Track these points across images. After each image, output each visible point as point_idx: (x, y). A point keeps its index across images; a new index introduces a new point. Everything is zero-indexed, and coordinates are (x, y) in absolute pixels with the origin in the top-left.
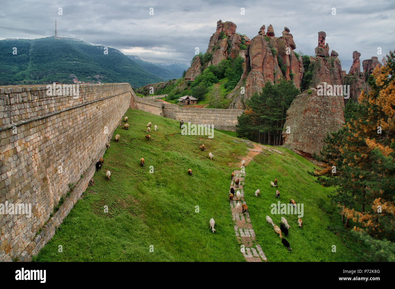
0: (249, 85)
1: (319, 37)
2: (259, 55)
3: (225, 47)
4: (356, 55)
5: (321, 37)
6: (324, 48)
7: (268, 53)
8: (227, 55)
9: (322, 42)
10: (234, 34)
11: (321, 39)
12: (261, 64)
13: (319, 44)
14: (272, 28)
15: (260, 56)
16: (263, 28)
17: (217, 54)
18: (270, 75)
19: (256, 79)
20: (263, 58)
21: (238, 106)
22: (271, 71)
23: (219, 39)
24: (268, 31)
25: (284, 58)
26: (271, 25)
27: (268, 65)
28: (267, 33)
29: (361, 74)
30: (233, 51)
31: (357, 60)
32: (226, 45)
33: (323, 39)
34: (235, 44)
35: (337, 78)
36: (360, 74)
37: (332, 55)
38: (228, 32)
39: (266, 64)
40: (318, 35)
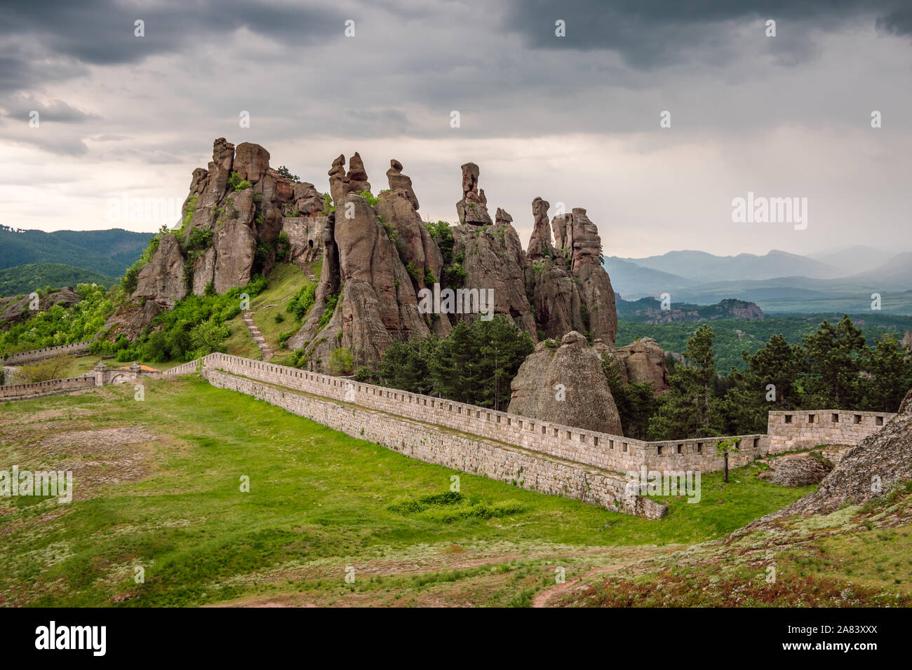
0: (351, 316)
1: (465, 178)
2: (361, 243)
3: (251, 211)
4: (541, 206)
5: (469, 176)
6: (478, 202)
7: (380, 237)
8: (256, 232)
9: (471, 187)
10: (265, 175)
11: (470, 182)
12: (369, 263)
13: (466, 193)
14: (360, 163)
15: (364, 243)
16: (340, 161)
17: (231, 232)
18: (388, 287)
19: (365, 301)
20: (371, 249)
21: (329, 367)
22: (390, 277)
23: (227, 189)
24: (351, 167)
25: (410, 242)
26: (357, 154)
27: (383, 265)
28: (349, 173)
29: (556, 255)
30: (270, 221)
31: (543, 220)
32: (252, 207)
33: (474, 180)
34: (273, 202)
35: (517, 275)
36: (553, 253)
37: (498, 220)
38: (250, 172)
39: (379, 261)
40: (461, 171)
